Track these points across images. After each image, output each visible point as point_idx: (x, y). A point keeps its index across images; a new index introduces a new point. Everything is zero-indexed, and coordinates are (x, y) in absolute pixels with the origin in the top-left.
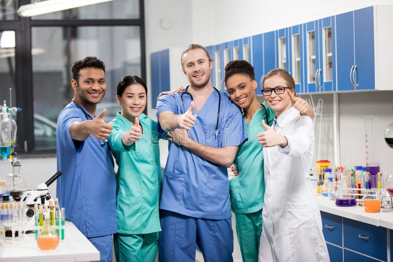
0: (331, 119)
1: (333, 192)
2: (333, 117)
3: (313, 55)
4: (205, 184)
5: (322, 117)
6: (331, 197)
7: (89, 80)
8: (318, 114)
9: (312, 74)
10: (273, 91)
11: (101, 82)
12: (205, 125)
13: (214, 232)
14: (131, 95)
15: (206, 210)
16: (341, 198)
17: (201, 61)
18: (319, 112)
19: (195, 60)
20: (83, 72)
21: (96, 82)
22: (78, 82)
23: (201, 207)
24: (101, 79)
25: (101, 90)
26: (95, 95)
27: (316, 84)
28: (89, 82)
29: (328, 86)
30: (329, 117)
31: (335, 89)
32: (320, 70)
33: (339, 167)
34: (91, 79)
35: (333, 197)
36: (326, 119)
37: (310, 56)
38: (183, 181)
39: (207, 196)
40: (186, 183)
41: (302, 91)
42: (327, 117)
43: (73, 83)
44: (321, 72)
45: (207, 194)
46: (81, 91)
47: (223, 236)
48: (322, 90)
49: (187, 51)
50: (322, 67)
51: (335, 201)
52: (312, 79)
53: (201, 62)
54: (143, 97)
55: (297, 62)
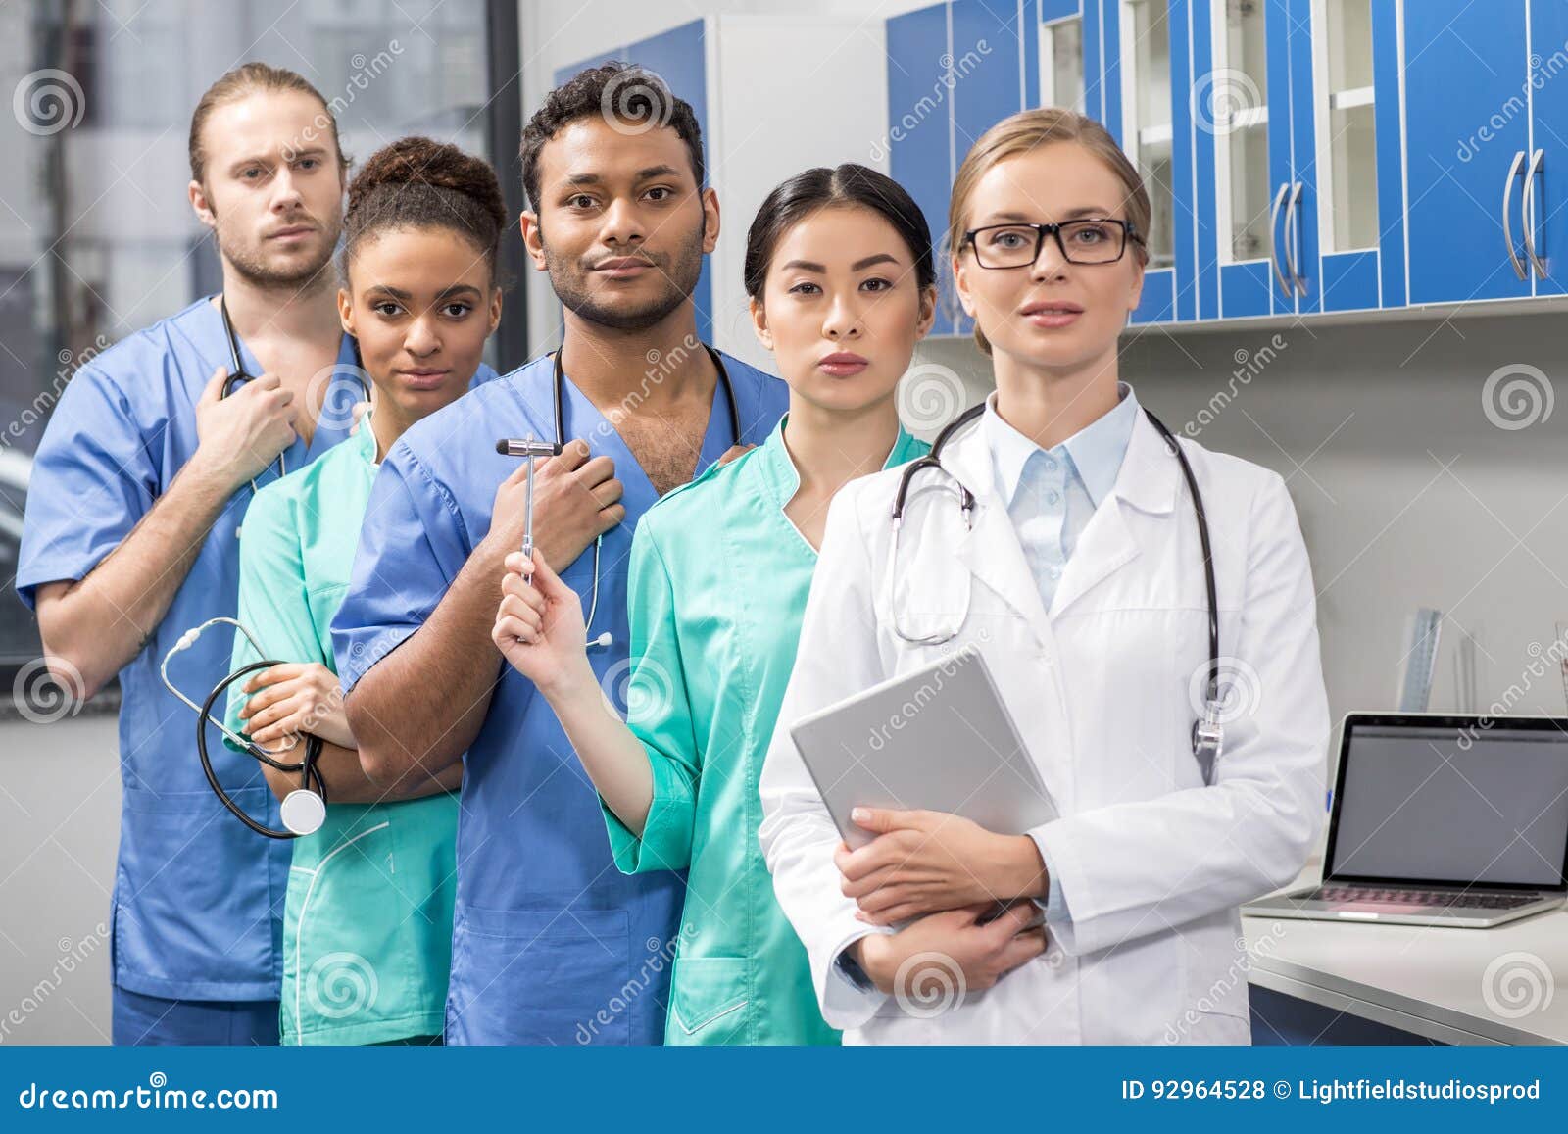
32: (1296, 189)
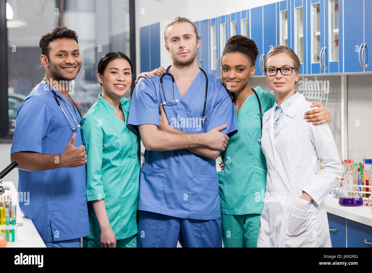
0: (339, 104)
1: (337, 189)
2: (340, 102)
3: (318, 31)
4: (191, 179)
5: (328, 102)
6: (335, 195)
7: (62, 53)
8: (324, 99)
9: (316, 53)
10: (279, 71)
11: (74, 55)
12: (190, 112)
13: (200, 234)
14: (115, 70)
15: (191, 209)
16: (346, 196)
17: (187, 36)
18: (324, 97)
19: (180, 34)
20: (53, 45)
21: (70, 55)
22: (48, 57)
23: (186, 206)
24: (75, 51)
25: (76, 63)
26: (70, 69)
27: (320, 64)
28: (61, 55)
29: (334, 66)
30: (337, 102)
31: (341, 71)
33: (347, 159)
34: (64, 51)
35: (337, 195)
36: (333, 104)
37: (314, 32)
38: (163, 177)
39: (193, 192)
40: (167, 179)
41: (305, 73)
42: (334, 102)
43: (43, 59)
44: (327, 51)
45: (193, 191)
46: (53, 67)
47: (210, 238)
48: (327, 72)
49: (172, 24)
50: (327, 45)
51: (339, 200)
52: (316, 58)
53: (187, 38)
54: (129, 73)
55: (299, 39)
